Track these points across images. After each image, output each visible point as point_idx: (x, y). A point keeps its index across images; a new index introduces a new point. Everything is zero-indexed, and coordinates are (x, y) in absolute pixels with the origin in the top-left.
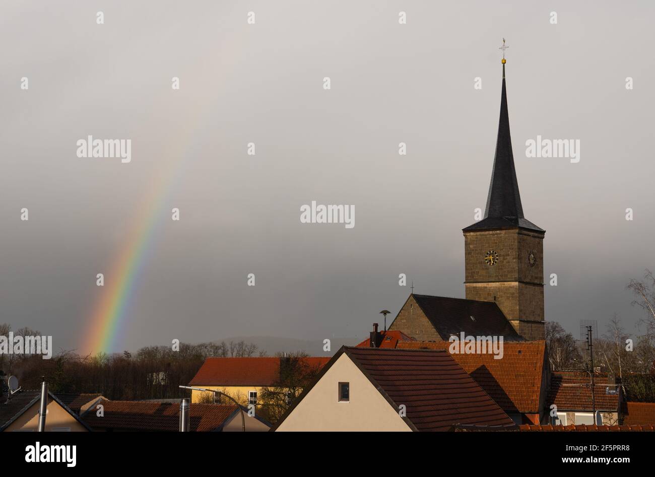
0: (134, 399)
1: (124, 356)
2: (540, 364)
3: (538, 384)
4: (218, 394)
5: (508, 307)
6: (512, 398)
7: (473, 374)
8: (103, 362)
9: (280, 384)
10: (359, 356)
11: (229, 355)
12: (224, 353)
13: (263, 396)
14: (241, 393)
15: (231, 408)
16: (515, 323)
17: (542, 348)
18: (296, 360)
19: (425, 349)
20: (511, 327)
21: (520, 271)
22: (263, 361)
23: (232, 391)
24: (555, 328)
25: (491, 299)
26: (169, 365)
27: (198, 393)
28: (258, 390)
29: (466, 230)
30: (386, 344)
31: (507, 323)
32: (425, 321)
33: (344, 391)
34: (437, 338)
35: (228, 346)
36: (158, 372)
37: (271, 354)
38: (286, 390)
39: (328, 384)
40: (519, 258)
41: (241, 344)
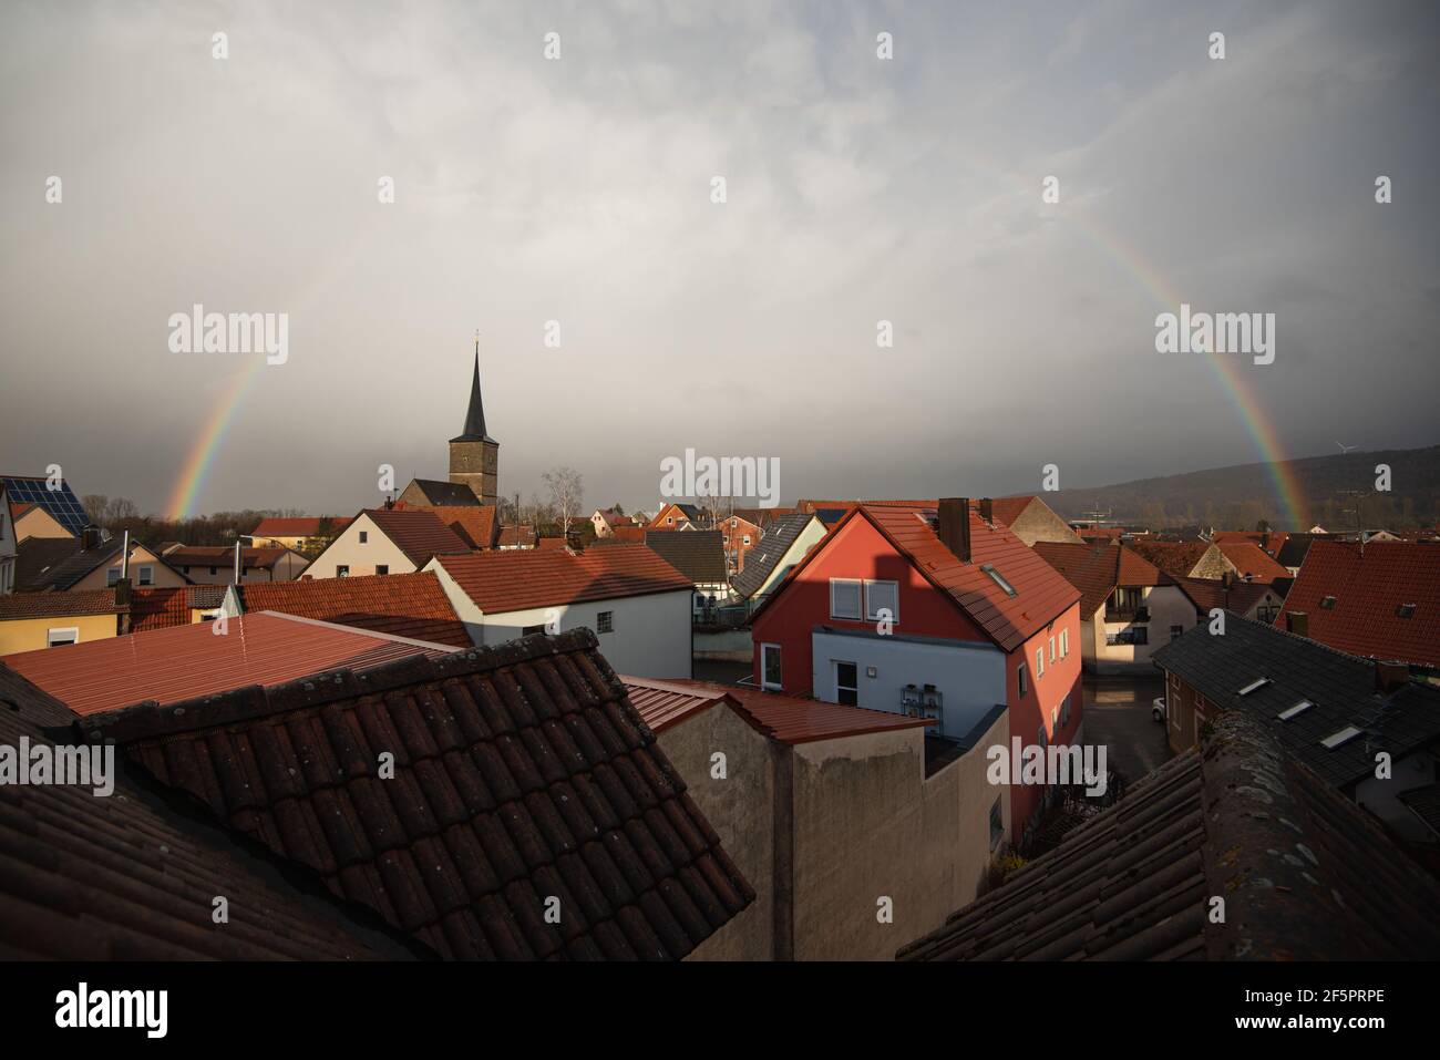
0: (208, 545)
1: (200, 518)
2: (492, 519)
3: (490, 530)
4: (273, 541)
5: (475, 488)
6: (474, 539)
7: (452, 526)
8: (183, 522)
9: (320, 534)
10: (373, 515)
11: (285, 517)
12: (280, 515)
13: (306, 543)
14: (291, 541)
15: (281, 550)
16: (480, 497)
17: (493, 510)
18: (332, 519)
19: (420, 511)
20: (478, 500)
21: (483, 467)
22: (310, 520)
23: (284, 540)
24: (504, 500)
25: (465, 483)
26: (236, 523)
27: (257, 542)
28: (303, 539)
29: (450, 441)
30: (396, 508)
31: (474, 497)
32: (423, 495)
33: (363, 537)
34: (430, 505)
35: (284, 512)
36: (228, 529)
37: (316, 516)
38: (324, 538)
39: (352, 534)
40: (483, 458)
41: (293, 511)
